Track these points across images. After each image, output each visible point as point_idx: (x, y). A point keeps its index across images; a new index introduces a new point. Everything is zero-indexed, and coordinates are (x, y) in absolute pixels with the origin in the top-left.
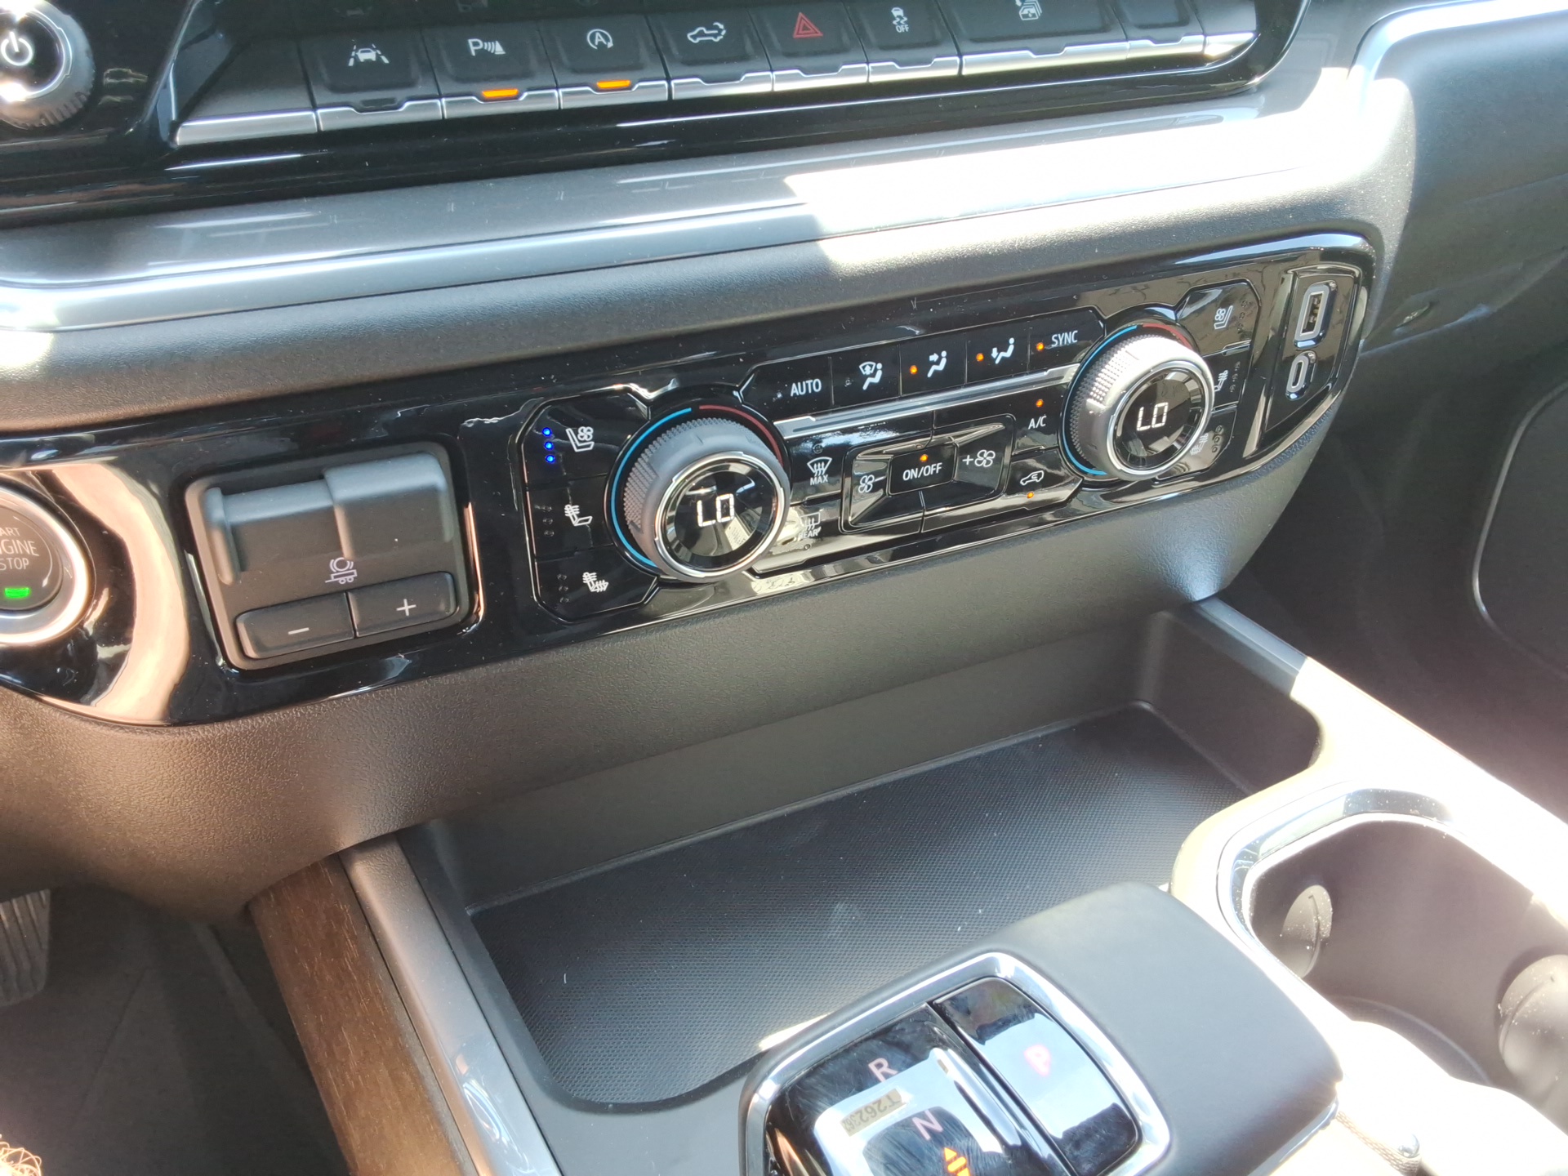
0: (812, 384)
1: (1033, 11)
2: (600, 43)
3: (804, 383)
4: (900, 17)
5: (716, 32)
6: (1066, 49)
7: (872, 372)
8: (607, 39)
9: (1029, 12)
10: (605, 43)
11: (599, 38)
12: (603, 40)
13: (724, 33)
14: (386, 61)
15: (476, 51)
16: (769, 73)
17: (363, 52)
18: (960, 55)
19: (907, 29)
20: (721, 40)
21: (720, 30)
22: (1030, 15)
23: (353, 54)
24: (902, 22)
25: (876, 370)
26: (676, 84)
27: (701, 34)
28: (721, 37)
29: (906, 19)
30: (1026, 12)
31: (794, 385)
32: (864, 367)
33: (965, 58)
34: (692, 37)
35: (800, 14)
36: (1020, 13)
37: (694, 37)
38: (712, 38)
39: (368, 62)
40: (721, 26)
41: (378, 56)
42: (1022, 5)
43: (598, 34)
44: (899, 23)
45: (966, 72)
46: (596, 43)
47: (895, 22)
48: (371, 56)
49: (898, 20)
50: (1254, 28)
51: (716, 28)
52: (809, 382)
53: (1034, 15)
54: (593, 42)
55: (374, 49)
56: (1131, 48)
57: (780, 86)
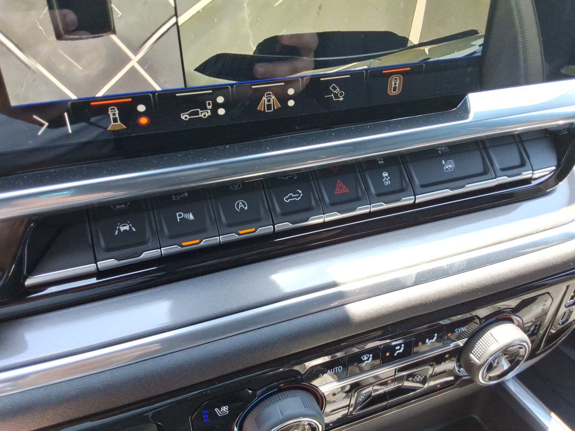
0: (338, 369)
1: (450, 166)
2: (241, 208)
3: (334, 369)
4: (386, 177)
5: (298, 195)
6: (466, 186)
7: (367, 358)
8: (245, 206)
9: (449, 167)
10: (244, 207)
11: (241, 205)
12: (242, 206)
13: (301, 195)
14: (134, 230)
15: (180, 219)
16: (323, 215)
17: (123, 226)
18: (415, 195)
19: (389, 183)
20: (300, 199)
21: (300, 194)
22: (449, 169)
23: (118, 228)
24: (387, 179)
25: (369, 357)
26: (277, 226)
27: (291, 197)
28: (300, 198)
29: (389, 178)
30: (447, 167)
31: (329, 371)
32: (363, 358)
33: (417, 196)
34: (286, 199)
35: (339, 181)
36: (444, 168)
37: (287, 199)
38: (296, 199)
39: (125, 231)
40: (300, 192)
41: (130, 227)
42: (445, 164)
43: (240, 203)
44: (386, 181)
45: (417, 201)
46: (239, 208)
47: (384, 180)
48: (127, 228)
49: (385, 178)
50: (556, 164)
51: (298, 193)
52: (336, 368)
53: (451, 168)
54: (238, 207)
55: (129, 224)
56: (497, 180)
57: (327, 219)
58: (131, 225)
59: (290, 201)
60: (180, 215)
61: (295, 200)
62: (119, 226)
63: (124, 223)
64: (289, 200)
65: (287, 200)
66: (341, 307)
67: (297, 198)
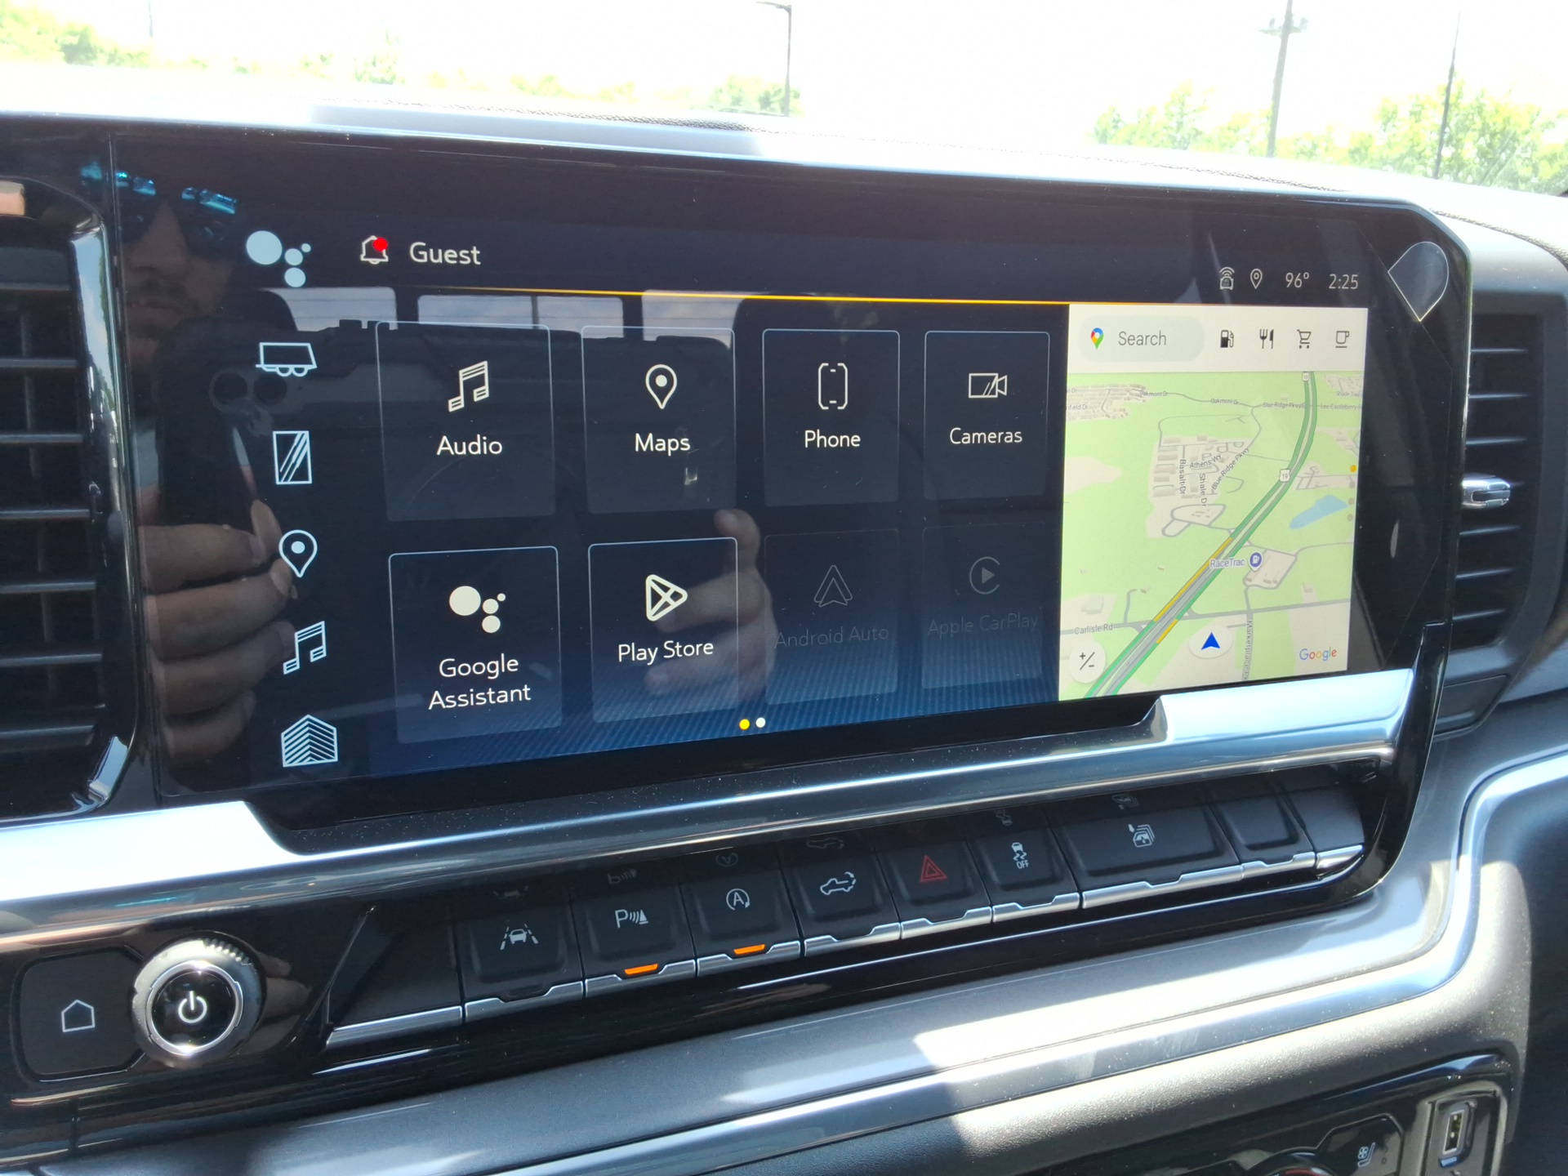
1: (1146, 836)
2: (738, 903)
4: (1019, 852)
5: (847, 882)
6: (1182, 876)
8: (745, 900)
9: (1142, 838)
10: (743, 903)
11: (738, 898)
12: (740, 900)
13: (854, 882)
14: (535, 941)
15: (621, 922)
16: (898, 924)
17: (514, 934)
18: (1080, 891)
19: (1027, 864)
20: (851, 890)
21: (851, 880)
22: (1144, 842)
23: (506, 937)
24: (1022, 857)
26: (808, 943)
27: (833, 885)
28: (852, 887)
29: (1025, 854)
30: (1139, 838)
33: (1084, 893)
34: (824, 889)
35: (926, 857)
36: (1134, 840)
37: (826, 889)
38: (843, 889)
39: (519, 943)
40: (852, 876)
41: (528, 936)
42: (1136, 831)
43: (736, 894)
44: (1019, 859)
45: (1085, 905)
46: (735, 904)
47: (1015, 858)
48: (522, 937)
49: (1018, 855)
50: (1363, 841)
51: (848, 877)
53: (1147, 841)
54: (731, 902)
55: (526, 930)
56: (1245, 869)
57: (907, 934)
58: (530, 933)
59: (832, 893)
60: (622, 915)
61: (843, 891)
62: (509, 933)
63: (516, 927)
64: (830, 891)
65: (827, 892)
66: (945, 1119)
67: (846, 889)
